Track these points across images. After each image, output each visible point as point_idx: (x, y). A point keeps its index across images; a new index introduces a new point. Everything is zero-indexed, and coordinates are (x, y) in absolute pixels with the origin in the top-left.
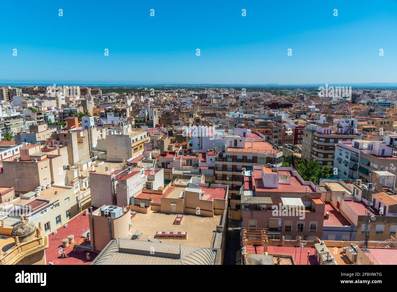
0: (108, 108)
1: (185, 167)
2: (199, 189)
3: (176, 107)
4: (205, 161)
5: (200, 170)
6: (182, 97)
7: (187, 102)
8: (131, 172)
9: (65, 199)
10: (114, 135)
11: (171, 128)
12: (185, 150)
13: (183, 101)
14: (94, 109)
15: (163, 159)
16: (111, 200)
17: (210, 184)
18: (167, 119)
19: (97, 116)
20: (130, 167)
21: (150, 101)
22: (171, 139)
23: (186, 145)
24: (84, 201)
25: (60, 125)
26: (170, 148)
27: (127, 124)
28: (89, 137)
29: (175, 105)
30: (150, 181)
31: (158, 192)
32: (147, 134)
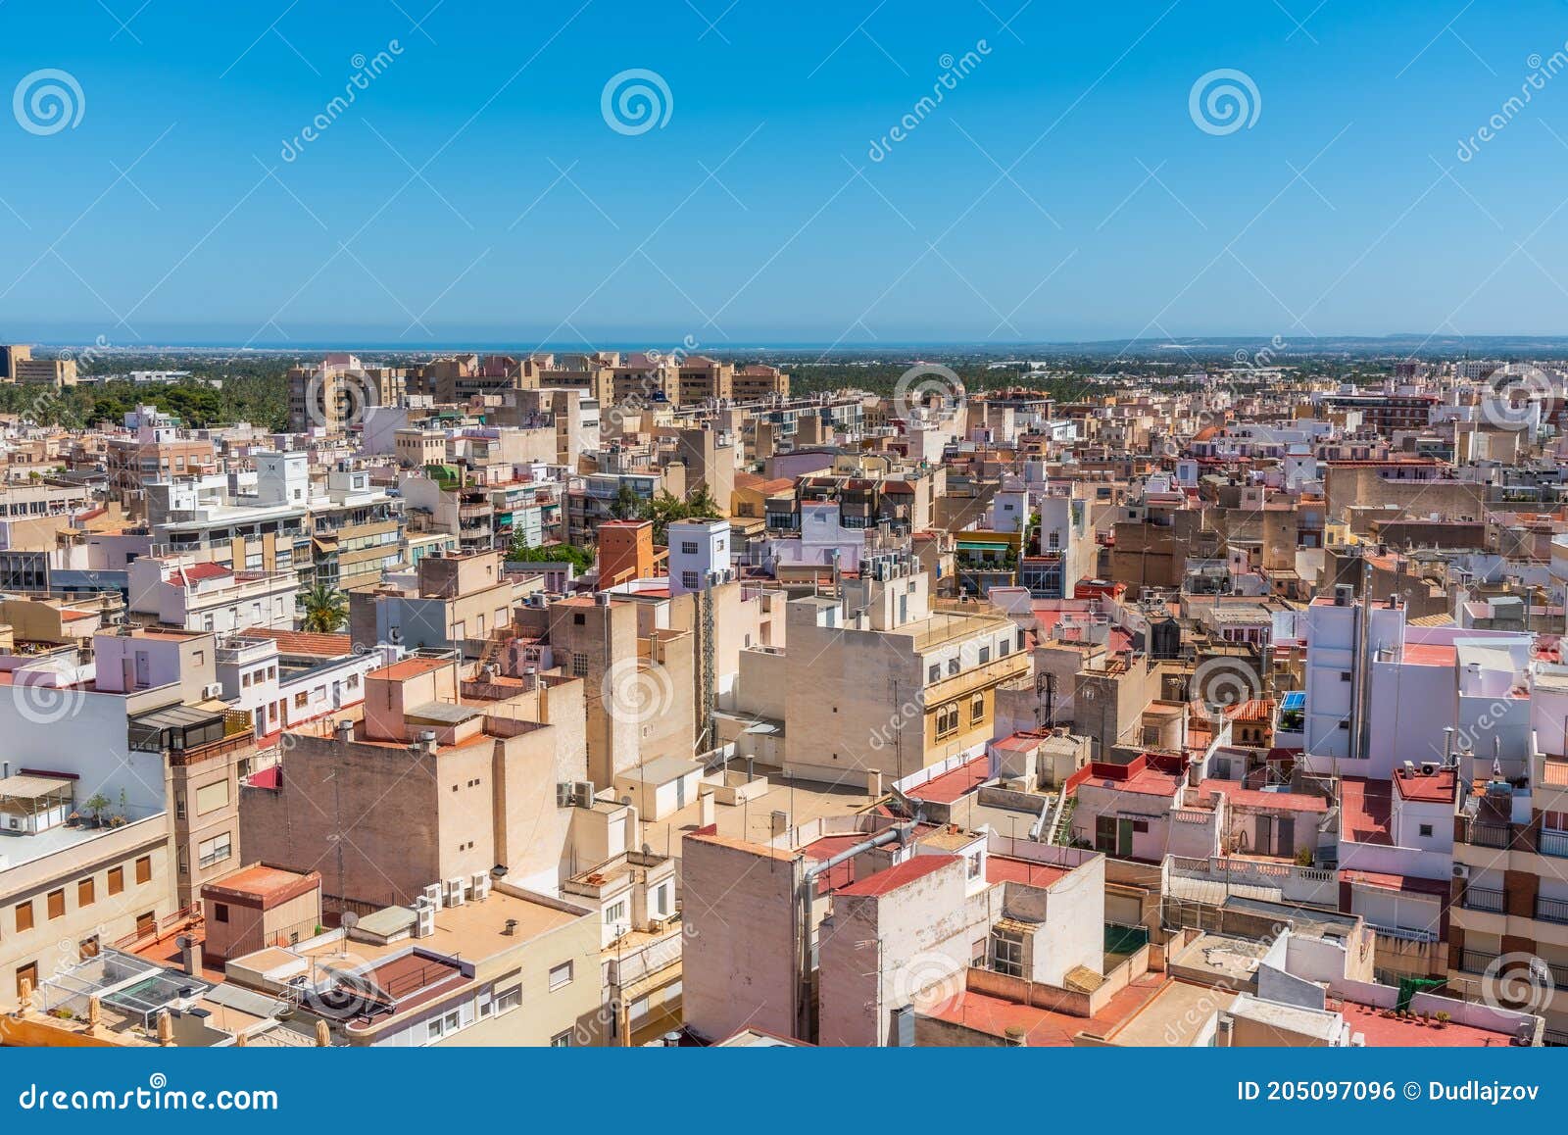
0: (813, 475)
1: (1248, 858)
2: (1324, 1016)
3: (1212, 478)
4: (1385, 838)
5: (1346, 890)
6: (1259, 419)
7: (1286, 447)
8: (906, 855)
9: (552, 971)
10: (831, 629)
11: (1174, 610)
12: (1253, 755)
13: (1263, 445)
14: (740, 480)
15: (1107, 799)
16: (789, 1010)
17: (1408, 989)
18: (1145, 550)
19: (754, 521)
20: (905, 826)
21: (1056, 437)
22: (1165, 676)
23: (1264, 721)
24: (645, 996)
25: (559, 559)
26: (1152, 732)
27: (903, 572)
28: (697, 637)
29: (1206, 468)
30: (1018, 926)
31: (1061, 1001)
32: (1021, 634)
